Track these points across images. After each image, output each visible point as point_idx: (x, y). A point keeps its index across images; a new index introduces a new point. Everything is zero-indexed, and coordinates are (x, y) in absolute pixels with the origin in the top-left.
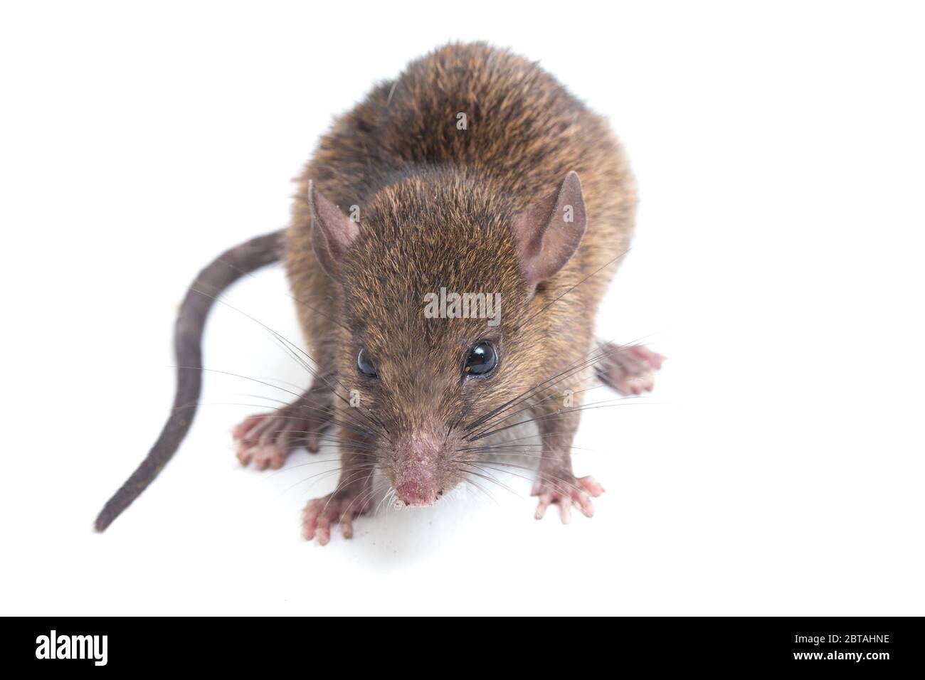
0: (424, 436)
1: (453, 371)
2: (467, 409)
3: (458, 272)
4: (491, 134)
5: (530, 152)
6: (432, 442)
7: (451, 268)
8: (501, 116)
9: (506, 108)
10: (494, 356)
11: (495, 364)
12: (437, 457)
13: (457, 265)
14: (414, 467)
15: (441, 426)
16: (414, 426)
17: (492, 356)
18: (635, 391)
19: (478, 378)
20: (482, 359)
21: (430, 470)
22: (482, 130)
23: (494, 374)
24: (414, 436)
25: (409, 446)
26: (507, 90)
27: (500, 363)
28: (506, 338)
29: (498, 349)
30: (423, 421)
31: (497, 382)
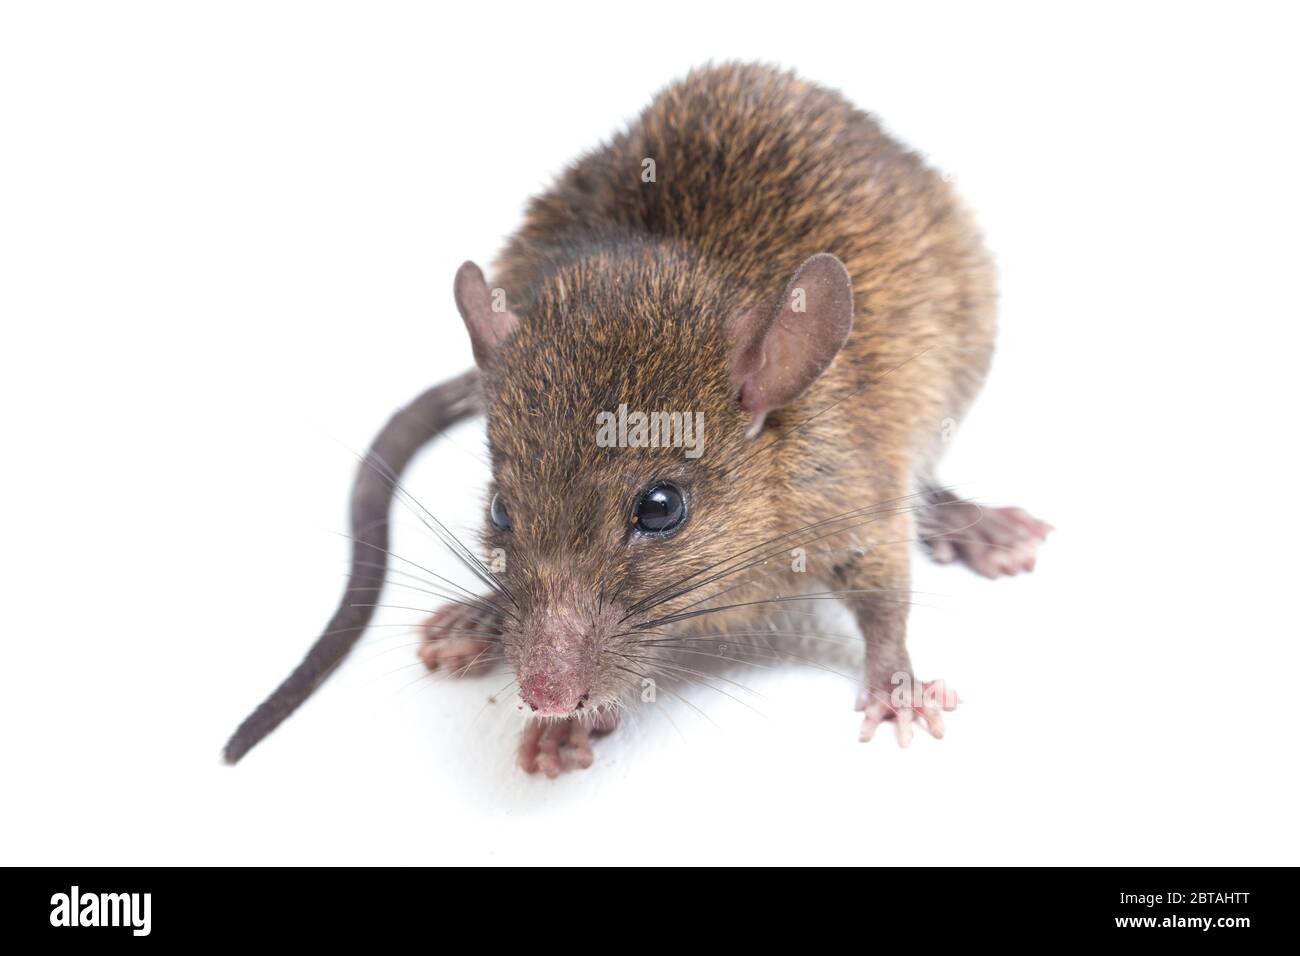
0: (564, 611)
1: (613, 522)
2: (632, 579)
3: (632, 383)
4: (736, 194)
5: (792, 223)
6: (575, 622)
7: (624, 374)
8: (753, 165)
9: (763, 154)
10: (680, 507)
11: (681, 518)
12: (580, 642)
13: (632, 372)
14: (545, 654)
15: (590, 598)
16: (550, 597)
17: (677, 506)
18: (1006, 571)
19: (653, 536)
20: (664, 509)
21: (567, 660)
22: (723, 187)
23: (678, 532)
24: (549, 611)
25: (541, 626)
26: (767, 129)
27: (689, 517)
28: (705, 483)
29: (690, 498)
30: (563, 589)
31: (683, 544)
